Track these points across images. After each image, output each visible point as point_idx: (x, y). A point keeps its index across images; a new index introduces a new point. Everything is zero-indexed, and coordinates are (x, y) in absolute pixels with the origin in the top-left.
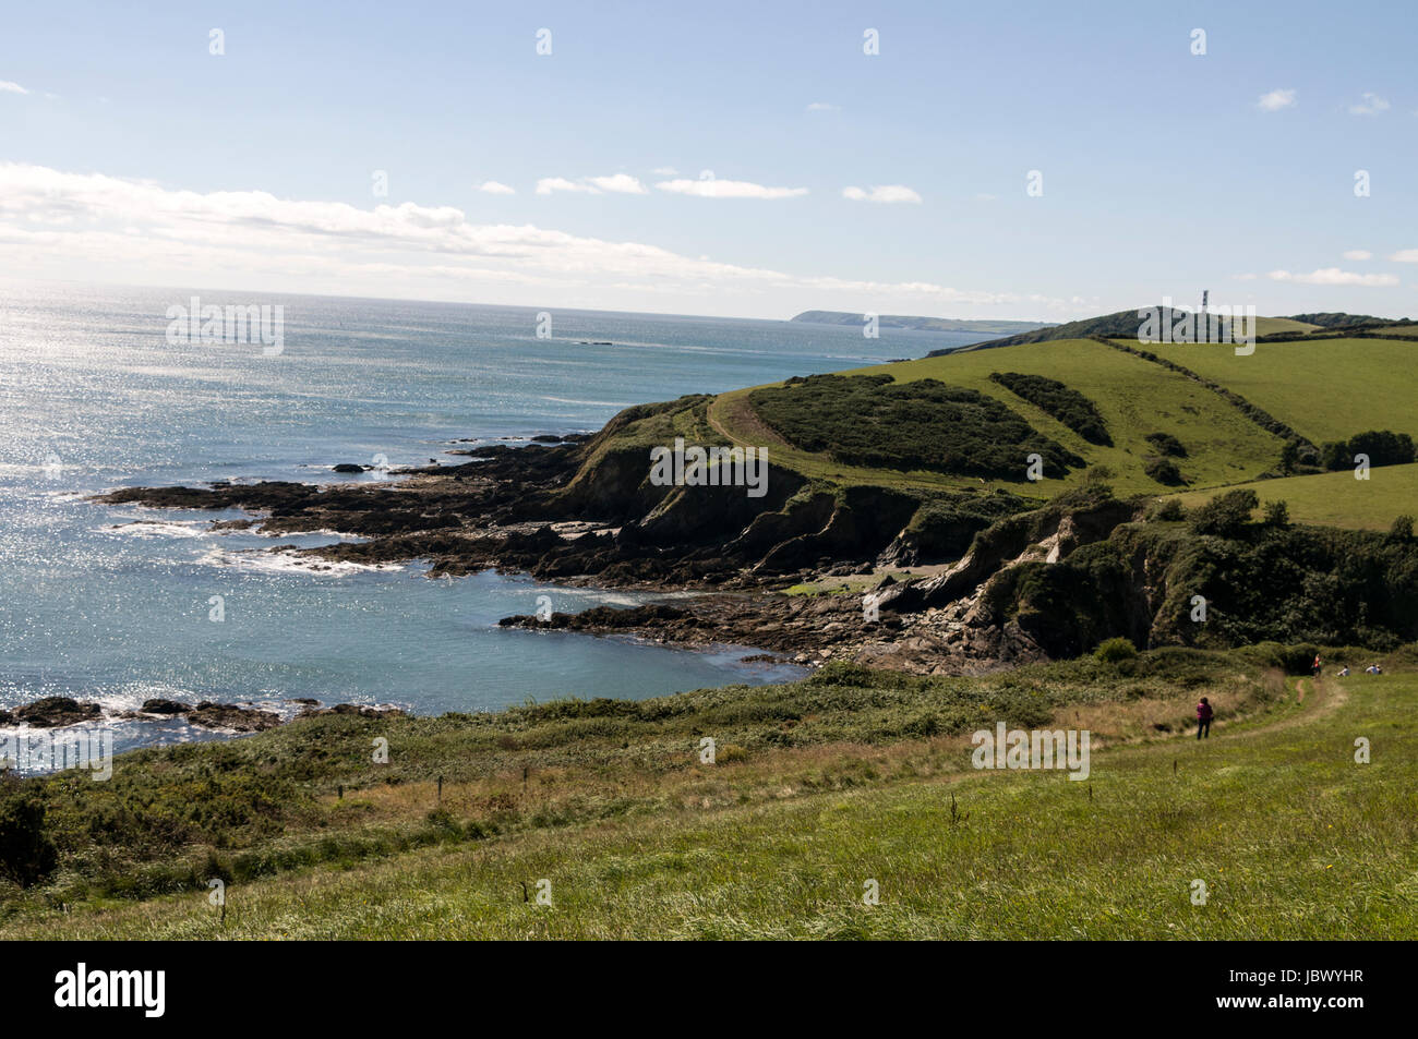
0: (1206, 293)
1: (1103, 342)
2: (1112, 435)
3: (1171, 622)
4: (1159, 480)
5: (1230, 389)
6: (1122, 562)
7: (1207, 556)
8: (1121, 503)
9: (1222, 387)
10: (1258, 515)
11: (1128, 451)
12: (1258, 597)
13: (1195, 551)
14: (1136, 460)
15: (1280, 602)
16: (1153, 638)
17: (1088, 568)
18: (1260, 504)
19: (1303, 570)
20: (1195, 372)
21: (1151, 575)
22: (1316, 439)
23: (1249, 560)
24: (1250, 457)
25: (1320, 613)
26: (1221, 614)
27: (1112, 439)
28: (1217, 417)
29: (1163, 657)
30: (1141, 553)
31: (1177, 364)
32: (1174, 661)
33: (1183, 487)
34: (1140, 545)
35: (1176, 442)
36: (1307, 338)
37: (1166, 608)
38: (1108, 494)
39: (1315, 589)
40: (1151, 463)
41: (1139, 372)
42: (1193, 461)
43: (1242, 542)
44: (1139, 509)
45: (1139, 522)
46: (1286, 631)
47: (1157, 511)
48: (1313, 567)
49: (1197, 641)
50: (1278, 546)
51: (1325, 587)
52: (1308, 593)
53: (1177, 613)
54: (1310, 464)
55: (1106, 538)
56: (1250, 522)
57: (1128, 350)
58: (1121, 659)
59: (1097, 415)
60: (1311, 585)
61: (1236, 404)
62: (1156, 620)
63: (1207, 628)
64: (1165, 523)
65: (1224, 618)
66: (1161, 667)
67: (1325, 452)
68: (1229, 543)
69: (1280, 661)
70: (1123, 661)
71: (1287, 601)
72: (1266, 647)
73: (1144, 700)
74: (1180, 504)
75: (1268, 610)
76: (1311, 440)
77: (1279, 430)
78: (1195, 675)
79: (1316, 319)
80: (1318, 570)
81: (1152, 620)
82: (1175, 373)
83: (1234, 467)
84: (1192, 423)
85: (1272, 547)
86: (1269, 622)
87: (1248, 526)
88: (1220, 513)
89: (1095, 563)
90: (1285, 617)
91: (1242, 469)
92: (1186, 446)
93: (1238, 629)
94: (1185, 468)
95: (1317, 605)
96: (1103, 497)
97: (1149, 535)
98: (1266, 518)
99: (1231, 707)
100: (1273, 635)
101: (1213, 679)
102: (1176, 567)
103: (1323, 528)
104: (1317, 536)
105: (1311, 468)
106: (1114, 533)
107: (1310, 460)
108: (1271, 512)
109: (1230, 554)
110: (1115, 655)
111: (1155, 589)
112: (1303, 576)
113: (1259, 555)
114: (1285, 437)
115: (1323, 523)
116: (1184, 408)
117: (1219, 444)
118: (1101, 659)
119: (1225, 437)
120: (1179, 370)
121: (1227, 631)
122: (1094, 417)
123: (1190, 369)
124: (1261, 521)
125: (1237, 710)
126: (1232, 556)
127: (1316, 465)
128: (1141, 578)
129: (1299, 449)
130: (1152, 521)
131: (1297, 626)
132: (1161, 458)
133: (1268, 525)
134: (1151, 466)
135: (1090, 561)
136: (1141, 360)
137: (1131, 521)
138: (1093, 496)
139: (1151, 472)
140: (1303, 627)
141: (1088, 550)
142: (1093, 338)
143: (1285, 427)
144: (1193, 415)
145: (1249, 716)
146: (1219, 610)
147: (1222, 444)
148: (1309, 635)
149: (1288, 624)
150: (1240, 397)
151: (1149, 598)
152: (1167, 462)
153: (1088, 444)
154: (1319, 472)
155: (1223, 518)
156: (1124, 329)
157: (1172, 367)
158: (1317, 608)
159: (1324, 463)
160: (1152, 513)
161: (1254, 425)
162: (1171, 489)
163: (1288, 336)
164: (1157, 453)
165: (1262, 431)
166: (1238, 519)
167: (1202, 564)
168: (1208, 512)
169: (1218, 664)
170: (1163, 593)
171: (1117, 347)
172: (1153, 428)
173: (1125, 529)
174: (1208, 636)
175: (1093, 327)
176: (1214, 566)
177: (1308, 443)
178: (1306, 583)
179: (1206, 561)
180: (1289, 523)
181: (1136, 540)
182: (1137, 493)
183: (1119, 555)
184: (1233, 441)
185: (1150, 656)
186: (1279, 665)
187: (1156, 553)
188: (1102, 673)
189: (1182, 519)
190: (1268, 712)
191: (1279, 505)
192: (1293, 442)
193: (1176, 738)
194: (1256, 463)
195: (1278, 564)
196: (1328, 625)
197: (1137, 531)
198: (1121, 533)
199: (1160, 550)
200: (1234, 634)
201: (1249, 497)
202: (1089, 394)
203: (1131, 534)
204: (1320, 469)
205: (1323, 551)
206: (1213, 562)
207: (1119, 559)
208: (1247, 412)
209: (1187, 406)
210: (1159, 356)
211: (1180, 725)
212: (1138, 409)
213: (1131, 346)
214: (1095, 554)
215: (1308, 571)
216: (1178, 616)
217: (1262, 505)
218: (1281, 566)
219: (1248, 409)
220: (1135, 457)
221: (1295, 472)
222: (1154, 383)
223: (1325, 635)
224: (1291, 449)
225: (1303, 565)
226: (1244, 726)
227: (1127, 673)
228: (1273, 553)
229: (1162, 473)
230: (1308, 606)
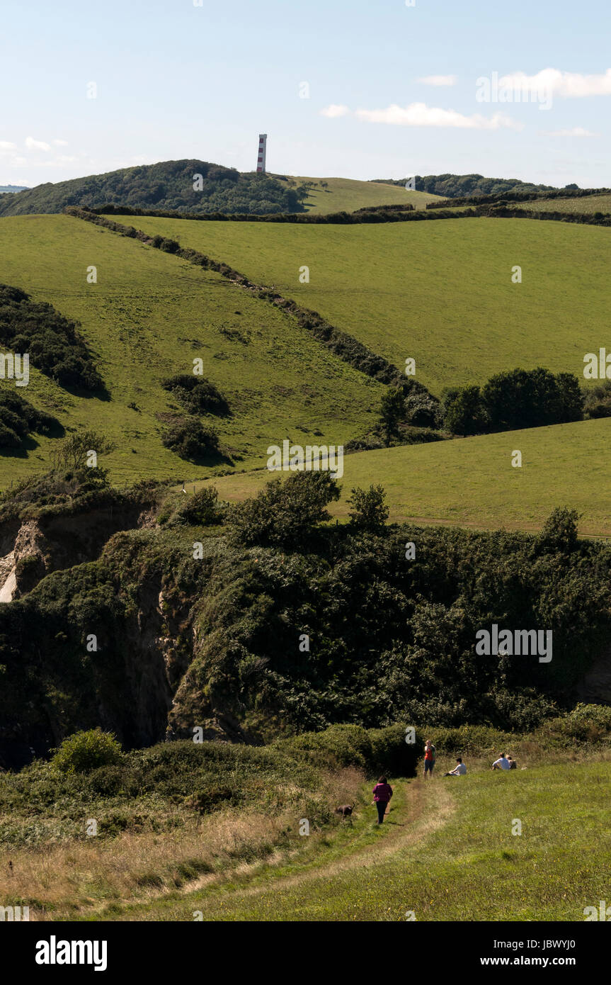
0: (263, 140)
1: (90, 219)
2: (106, 380)
3: (203, 695)
4: (186, 457)
5: (299, 301)
6: (121, 597)
7: (260, 583)
8: (120, 497)
9: (286, 297)
10: (340, 512)
11: (133, 406)
12: (341, 649)
13: (240, 575)
14: (147, 422)
15: (376, 655)
16: (174, 724)
17: (66, 610)
18: (342, 493)
19: (410, 602)
20: (242, 271)
21: (170, 618)
22: (435, 382)
23: (326, 586)
24: (331, 414)
25: (438, 672)
26: (282, 679)
27: (108, 387)
28: (279, 348)
29: (166, 759)
30: (152, 582)
31: (212, 258)
32: (183, 766)
33: (226, 467)
34: (150, 567)
35: (212, 391)
36: (420, 217)
37: (194, 672)
38: (100, 481)
39: (429, 632)
40: (172, 427)
41: (151, 271)
42: (242, 422)
43: (315, 557)
44: (150, 505)
45: (149, 529)
46: (384, 703)
47: (179, 507)
48: (426, 596)
49: (244, 726)
50: (370, 562)
51: (445, 628)
52: (418, 638)
53: (212, 680)
54: (425, 425)
55: (95, 558)
56: (328, 524)
57: (133, 234)
58: (96, 766)
59: (82, 345)
60: (424, 626)
61: (309, 326)
62: (178, 693)
63: (260, 705)
64: (192, 529)
65: (286, 686)
66: (162, 776)
67: (448, 404)
68: (294, 560)
69: (359, 755)
70: (100, 771)
71: (386, 653)
72: (336, 735)
73: (125, 837)
74: (215, 496)
75: (357, 670)
76: (427, 386)
77: (378, 369)
78: (215, 788)
79: (437, 185)
80: (432, 601)
81: (172, 694)
82: (211, 274)
83: (306, 431)
84: (239, 359)
85: (361, 565)
86: (357, 691)
87: (323, 529)
88: (280, 509)
89: (77, 601)
90: (383, 679)
91: (318, 434)
92: (230, 398)
93: (309, 703)
94: (228, 434)
95: (433, 659)
96: (89, 487)
97: (164, 549)
98: (353, 516)
99: (268, 839)
100: (364, 711)
101: (244, 791)
102: (210, 602)
103: (441, 531)
104: (432, 544)
105: (426, 430)
106: (108, 548)
107: (425, 418)
108: (358, 507)
109: (297, 577)
110: (86, 761)
111: (176, 642)
112: (410, 611)
113: (341, 578)
114: (386, 381)
115: (440, 523)
116: (225, 332)
117: (284, 393)
118: (64, 768)
119: (291, 382)
120: (217, 268)
121: (291, 707)
122: (77, 349)
123: (234, 267)
124: (345, 521)
125: (276, 843)
126: (300, 582)
127: (434, 427)
128: (152, 624)
129: (407, 400)
130: (171, 526)
131: (403, 693)
132: (189, 418)
133: (354, 528)
134: (172, 432)
135: (69, 597)
136: (154, 251)
137: (137, 527)
138: (73, 486)
139: (172, 443)
140: (412, 694)
141: (64, 579)
142: (74, 213)
143: (385, 363)
144: (240, 346)
145: (293, 853)
146: (280, 672)
147: (287, 393)
148: (421, 709)
149: (389, 692)
150: (315, 314)
151: (167, 658)
152: (199, 425)
153: (67, 396)
154: (437, 438)
155: (283, 519)
156: (130, 198)
157: (204, 262)
158: (433, 664)
159: (447, 422)
160: (170, 513)
161: (336, 360)
162: (204, 470)
163: (391, 213)
164: (181, 410)
165: (349, 370)
166: (308, 519)
167: (251, 596)
168: (258, 508)
169: (253, 767)
170: (189, 649)
171: (115, 228)
172: (175, 368)
173: (126, 541)
174: (262, 717)
175: (81, 194)
176: (270, 600)
177: (421, 389)
178: (415, 622)
179: (257, 591)
180: (388, 523)
181: (144, 560)
182: (147, 478)
183: (117, 585)
184: (304, 388)
185: (143, 758)
186: (357, 762)
187: (177, 579)
188: (64, 792)
189: (218, 521)
190: (327, 844)
191: (373, 494)
192: (398, 389)
193: (166, 898)
194: (340, 424)
195: (371, 591)
196: (450, 691)
197: (145, 544)
198: (119, 547)
199: (183, 575)
200: (303, 713)
201: (324, 482)
202: (67, 308)
203: (136, 549)
204: (440, 432)
205: (441, 568)
206: (269, 592)
207: (116, 592)
208: (326, 340)
209: (230, 330)
210: (183, 245)
211: (175, 876)
212: (149, 334)
213: (138, 228)
214: (76, 584)
215: (418, 602)
216: (213, 686)
217: (346, 494)
218: (377, 594)
219: (328, 334)
220: (145, 417)
221: (402, 439)
222: (177, 291)
223: (446, 708)
224: (394, 400)
225: (410, 594)
226: (282, 870)
227: (105, 790)
228: (363, 574)
229: (191, 444)
230: (419, 660)
